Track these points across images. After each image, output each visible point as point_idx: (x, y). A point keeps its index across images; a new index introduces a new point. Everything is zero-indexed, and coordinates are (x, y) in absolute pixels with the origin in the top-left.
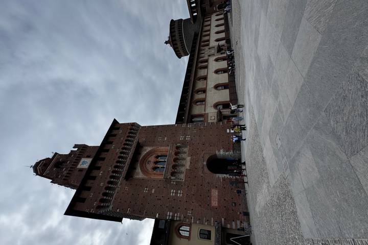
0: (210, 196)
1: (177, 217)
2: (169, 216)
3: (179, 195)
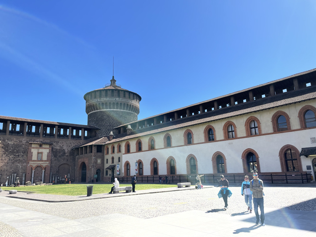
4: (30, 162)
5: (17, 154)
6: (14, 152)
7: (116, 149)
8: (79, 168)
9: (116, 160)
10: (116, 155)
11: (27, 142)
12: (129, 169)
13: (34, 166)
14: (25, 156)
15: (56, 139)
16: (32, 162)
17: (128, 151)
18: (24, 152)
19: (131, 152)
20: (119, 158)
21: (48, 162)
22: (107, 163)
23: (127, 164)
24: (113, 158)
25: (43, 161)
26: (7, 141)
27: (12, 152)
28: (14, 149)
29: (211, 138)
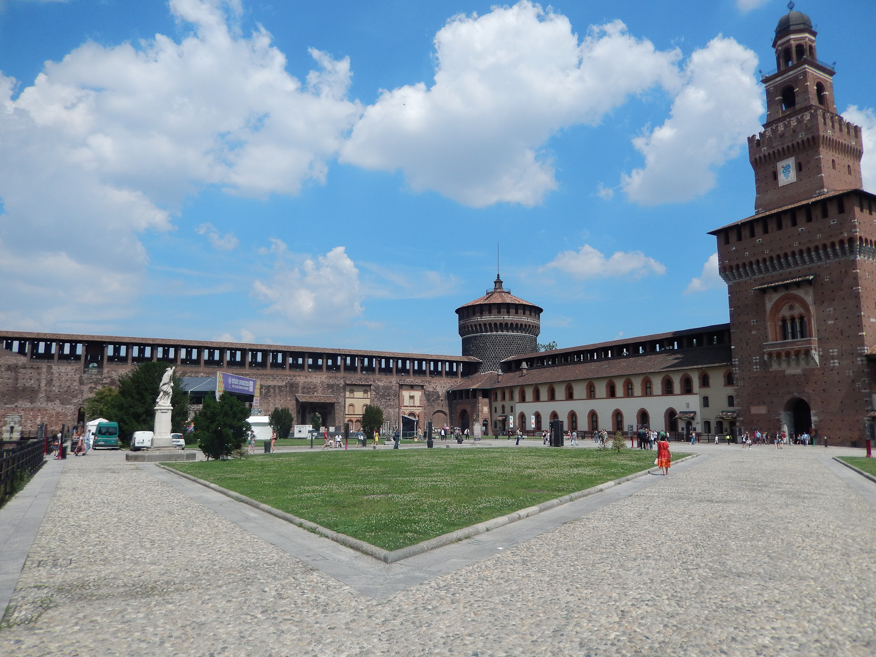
0: (759, 404)
1: (736, 370)
2: (735, 361)
3: (755, 367)
4: (402, 408)
5: (388, 398)
6: (385, 396)
7: (507, 396)
8: (458, 417)
9: (508, 409)
10: (507, 404)
11: (397, 383)
12: (525, 422)
13: (407, 412)
14: (397, 401)
15: (428, 378)
16: (404, 408)
17: (523, 399)
18: (395, 396)
19: (527, 400)
20: (512, 407)
21: (421, 408)
22: (496, 412)
23: (522, 417)
24: (503, 407)
25: (415, 407)
26: (377, 382)
27: (383, 396)
28: (385, 392)
29: (612, 394)
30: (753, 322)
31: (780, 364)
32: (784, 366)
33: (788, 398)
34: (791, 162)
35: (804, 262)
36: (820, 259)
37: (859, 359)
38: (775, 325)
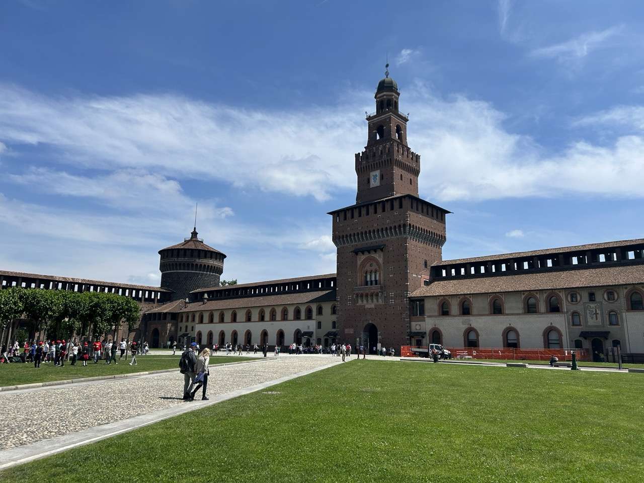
0: (349, 327)
2: (338, 298)
3: (348, 303)
7: (190, 319)
8: (151, 334)
9: (189, 329)
10: (190, 324)
12: (201, 338)
17: (201, 322)
19: (204, 322)
20: (193, 327)
22: (181, 331)
23: (200, 334)
24: (187, 327)
29: (262, 319)
30: (349, 273)
31: (362, 301)
32: (365, 302)
33: (366, 323)
34: (377, 173)
35: (379, 237)
36: (388, 235)
37: (405, 299)
38: (362, 276)
